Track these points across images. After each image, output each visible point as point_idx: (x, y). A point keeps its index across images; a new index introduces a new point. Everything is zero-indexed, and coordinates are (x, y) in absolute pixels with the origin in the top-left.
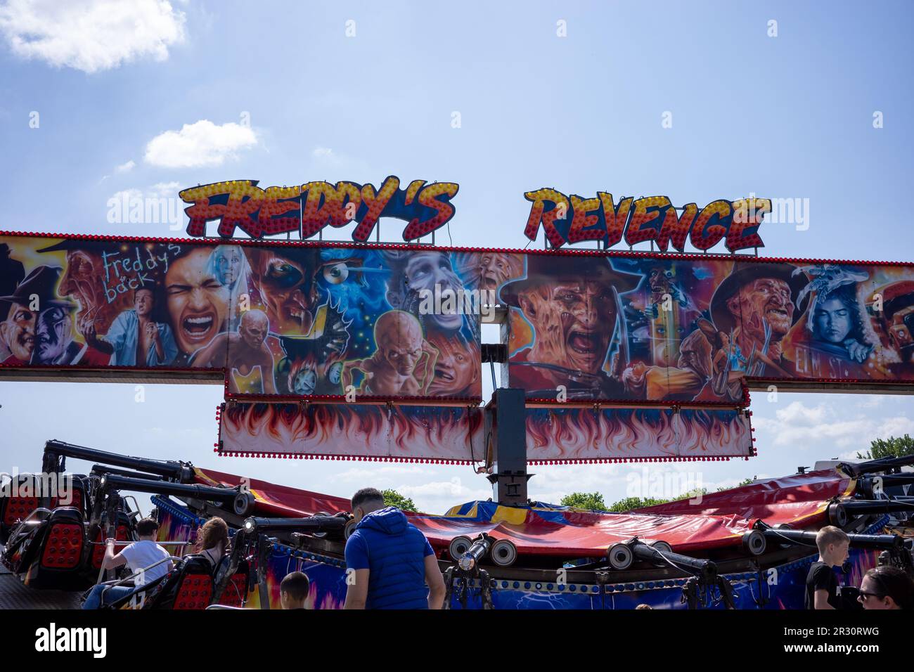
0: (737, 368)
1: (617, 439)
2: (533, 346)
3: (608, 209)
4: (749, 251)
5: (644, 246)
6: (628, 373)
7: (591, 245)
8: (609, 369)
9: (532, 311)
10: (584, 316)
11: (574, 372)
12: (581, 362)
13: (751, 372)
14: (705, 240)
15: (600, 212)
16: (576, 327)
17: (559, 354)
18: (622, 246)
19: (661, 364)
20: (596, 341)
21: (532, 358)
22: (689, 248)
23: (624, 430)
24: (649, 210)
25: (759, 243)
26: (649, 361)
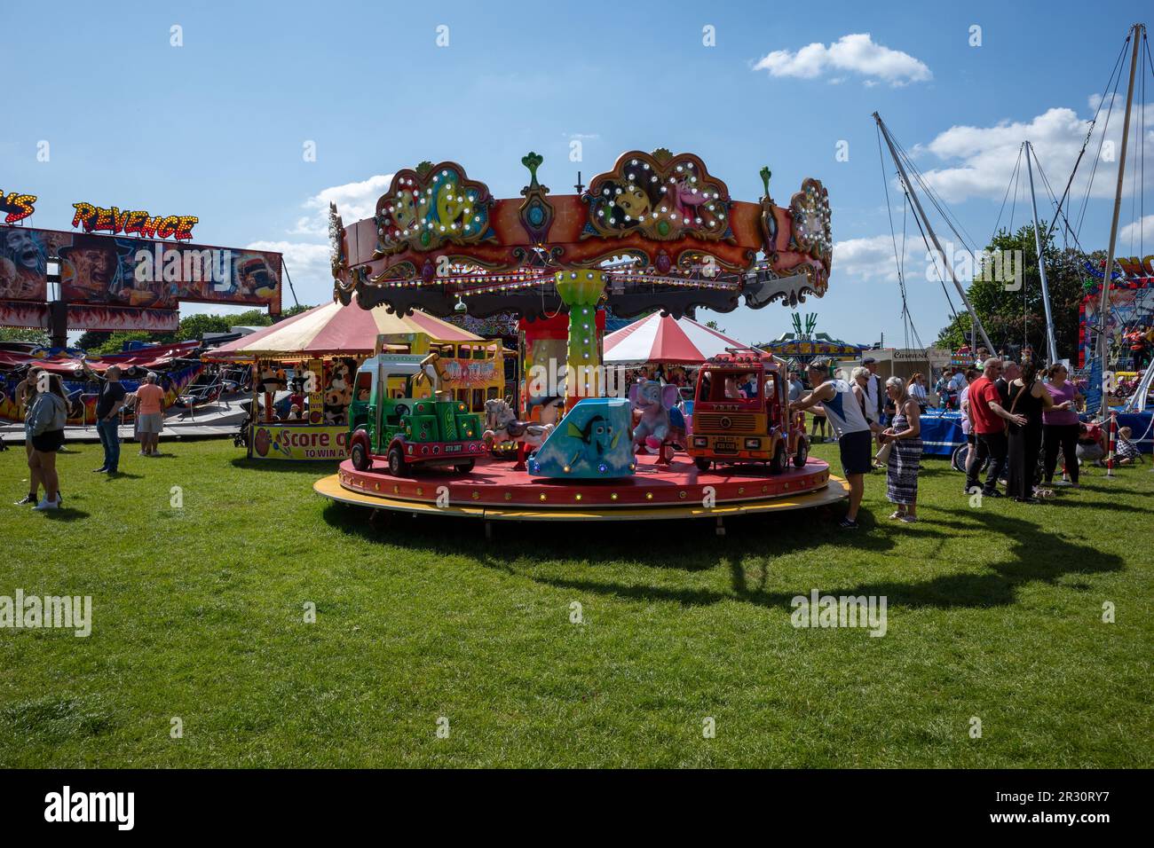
0: (175, 293)
1: (115, 321)
2: (74, 278)
3: (116, 216)
4: (187, 240)
5: (134, 235)
6: (121, 292)
7: (107, 232)
8: (112, 290)
9: (74, 260)
10: (101, 265)
11: (95, 291)
12: (98, 286)
13: (180, 295)
14: (164, 233)
15: (112, 217)
16: (97, 270)
17: (88, 283)
18: (122, 233)
19: (138, 289)
20: (107, 276)
21: (73, 284)
22: (156, 236)
23: (118, 316)
24: (138, 217)
25: (190, 237)
26: (132, 288)
